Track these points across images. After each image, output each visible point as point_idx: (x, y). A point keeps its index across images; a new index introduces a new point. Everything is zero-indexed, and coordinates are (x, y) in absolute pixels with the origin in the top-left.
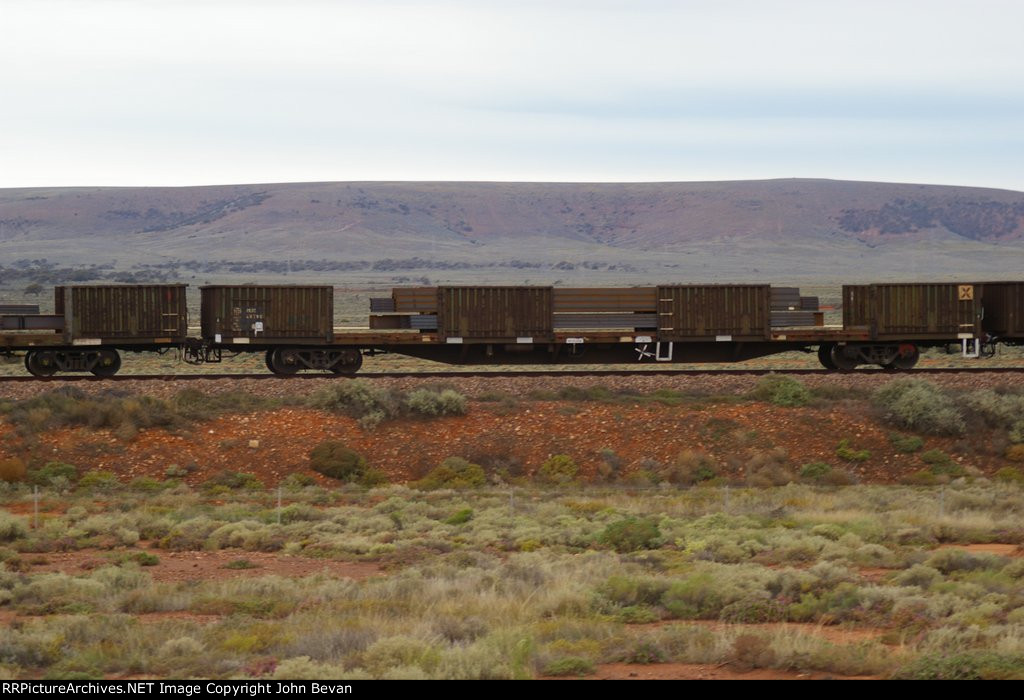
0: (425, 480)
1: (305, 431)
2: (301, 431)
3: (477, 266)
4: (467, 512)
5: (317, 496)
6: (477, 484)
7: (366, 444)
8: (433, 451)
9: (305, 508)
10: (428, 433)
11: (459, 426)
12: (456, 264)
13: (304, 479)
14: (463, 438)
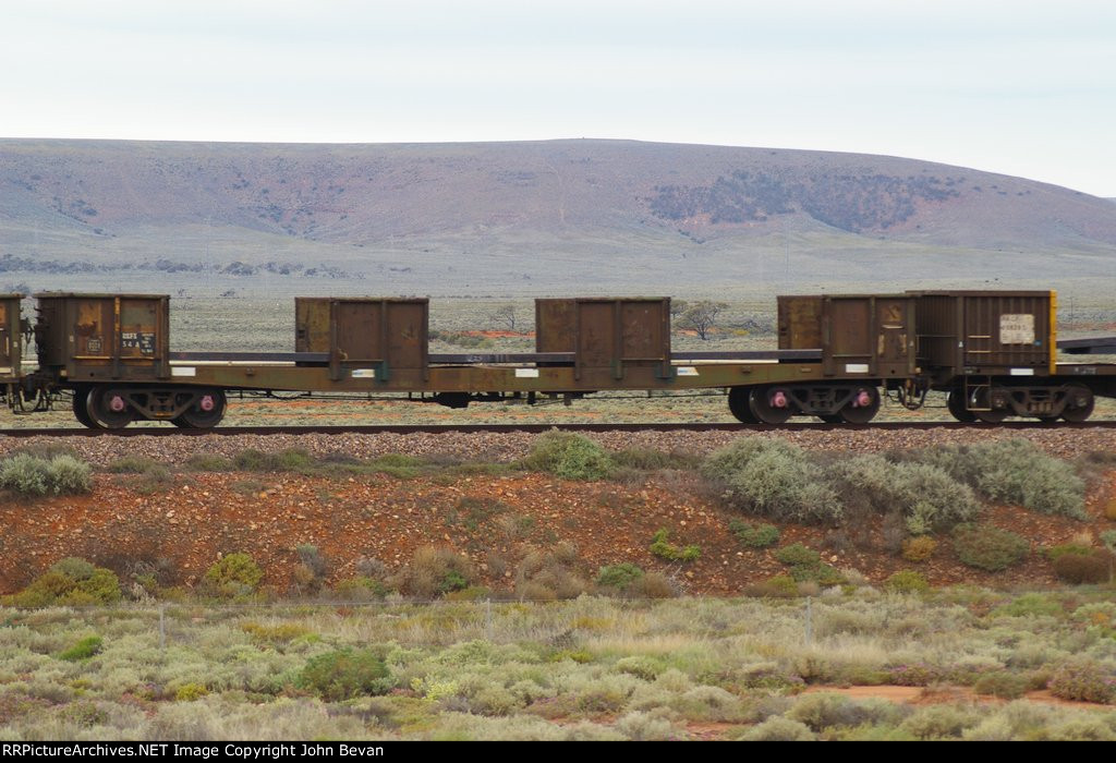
0: (26, 594)
3: (104, 268)
4: (92, 641)
6: (107, 599)
8: (39, 548)
10: (31, 521)
11: (80, 510)
12: (72, 266)
14: (87, 529)
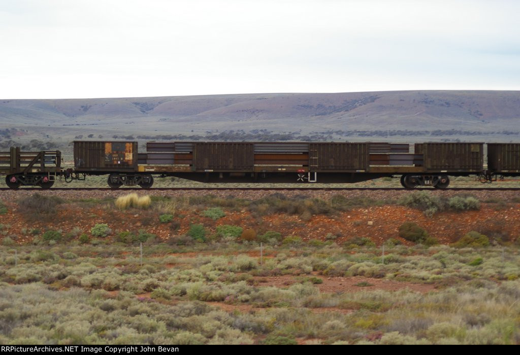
0: (458, 243)
1: (396, 217)
2: (394, 217)
3: (485, 133)
4: (479, 260)
5: (403, 250)
6: (485, 245)
7: (428, 224)
8: (462, 228)
9: (396, 256)
10: (459, 219)
11: (476, 215)
12: (474, 133)
13: (396, 241)
14: (478, 222)
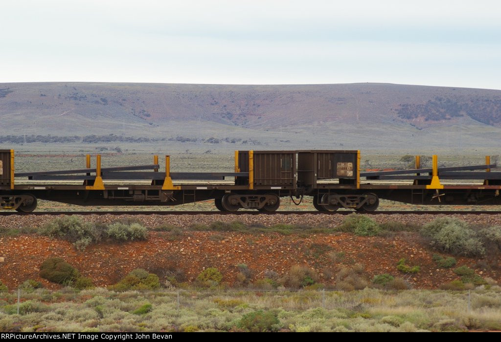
0: (119, 285)
1: (37, 250)
2: (33, 251)
3: (153, 140)
4: (147, 306)
5: (45, 295)
6: (154, 287)
7: (79, 260)
8: (124, 264)
9: (36, 303)
10: (121, 253)
11: (142, 248)
13: (36, 283)
14: (145, 256)
